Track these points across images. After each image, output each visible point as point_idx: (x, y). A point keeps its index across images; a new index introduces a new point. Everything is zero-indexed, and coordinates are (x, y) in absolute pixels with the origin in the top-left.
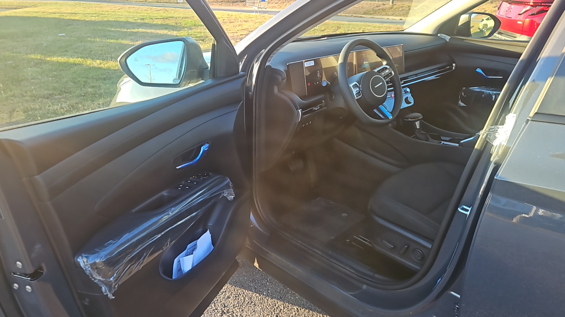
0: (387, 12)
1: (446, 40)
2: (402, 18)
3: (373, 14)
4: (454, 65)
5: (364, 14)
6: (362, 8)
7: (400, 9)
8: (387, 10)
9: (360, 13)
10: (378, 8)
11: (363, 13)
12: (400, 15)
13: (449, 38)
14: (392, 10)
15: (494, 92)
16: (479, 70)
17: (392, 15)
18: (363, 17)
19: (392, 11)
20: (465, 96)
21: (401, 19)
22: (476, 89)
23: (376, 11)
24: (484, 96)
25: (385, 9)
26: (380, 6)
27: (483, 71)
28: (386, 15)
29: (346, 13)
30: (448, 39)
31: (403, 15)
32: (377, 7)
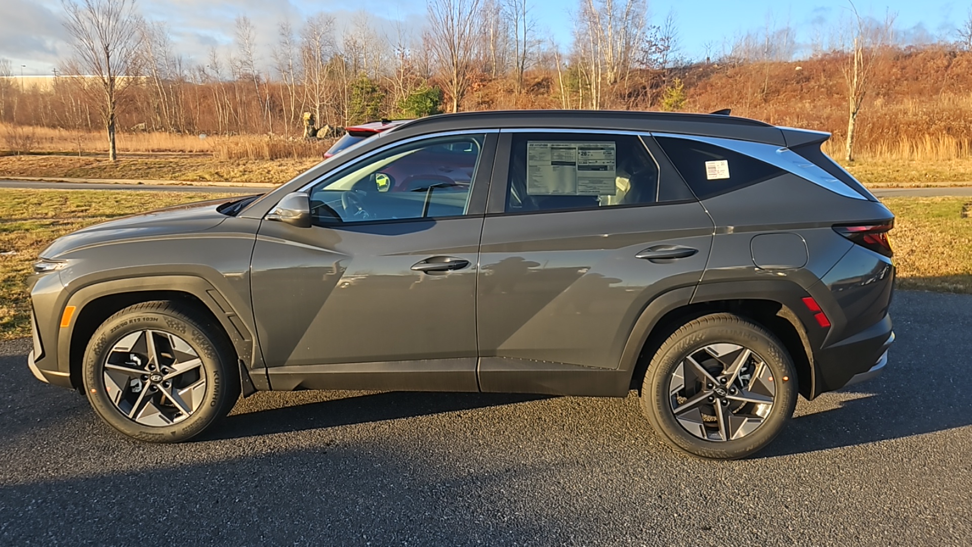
0: (112, 173)
2: (141, 181)
3: (83, 176)
5: (65, 176)
6: (56, 166)
7: (133, 168)
8: (108, 169)
9: (57, 174)
10: (90, 167)
11: (62, 175)
12: (138, 178)
14: (118, 169)
17: (123, 177)
18: (66, 182)
19: (119, 171)
21: (140, 183)
23: (88, 171)
25: (105, 168)
26: (92, 164)
28: (110, 177)
29: (27, 176)
31: (142, 177)
32: (87, 165)
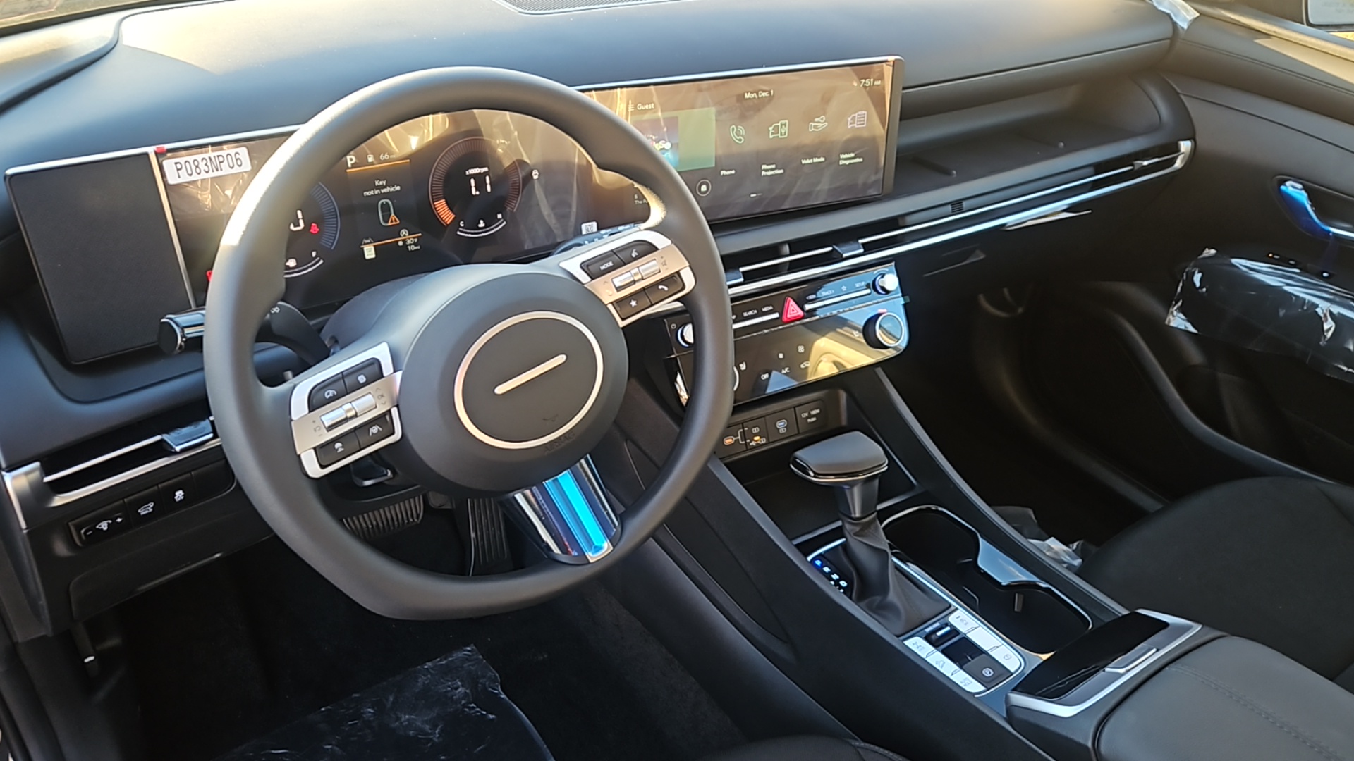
1: (1175, 24)
4: (1185, 146)
13: (1190, 18)
15: (1336, 310)
16: (1293, 189)
20: (1204, 290)
22: (1265, 274)
24: (1285, 315)
27: (1310, 198)
30: (1184, 19)
